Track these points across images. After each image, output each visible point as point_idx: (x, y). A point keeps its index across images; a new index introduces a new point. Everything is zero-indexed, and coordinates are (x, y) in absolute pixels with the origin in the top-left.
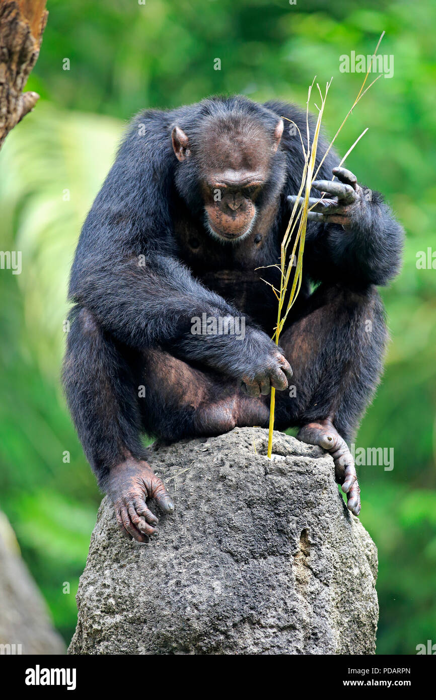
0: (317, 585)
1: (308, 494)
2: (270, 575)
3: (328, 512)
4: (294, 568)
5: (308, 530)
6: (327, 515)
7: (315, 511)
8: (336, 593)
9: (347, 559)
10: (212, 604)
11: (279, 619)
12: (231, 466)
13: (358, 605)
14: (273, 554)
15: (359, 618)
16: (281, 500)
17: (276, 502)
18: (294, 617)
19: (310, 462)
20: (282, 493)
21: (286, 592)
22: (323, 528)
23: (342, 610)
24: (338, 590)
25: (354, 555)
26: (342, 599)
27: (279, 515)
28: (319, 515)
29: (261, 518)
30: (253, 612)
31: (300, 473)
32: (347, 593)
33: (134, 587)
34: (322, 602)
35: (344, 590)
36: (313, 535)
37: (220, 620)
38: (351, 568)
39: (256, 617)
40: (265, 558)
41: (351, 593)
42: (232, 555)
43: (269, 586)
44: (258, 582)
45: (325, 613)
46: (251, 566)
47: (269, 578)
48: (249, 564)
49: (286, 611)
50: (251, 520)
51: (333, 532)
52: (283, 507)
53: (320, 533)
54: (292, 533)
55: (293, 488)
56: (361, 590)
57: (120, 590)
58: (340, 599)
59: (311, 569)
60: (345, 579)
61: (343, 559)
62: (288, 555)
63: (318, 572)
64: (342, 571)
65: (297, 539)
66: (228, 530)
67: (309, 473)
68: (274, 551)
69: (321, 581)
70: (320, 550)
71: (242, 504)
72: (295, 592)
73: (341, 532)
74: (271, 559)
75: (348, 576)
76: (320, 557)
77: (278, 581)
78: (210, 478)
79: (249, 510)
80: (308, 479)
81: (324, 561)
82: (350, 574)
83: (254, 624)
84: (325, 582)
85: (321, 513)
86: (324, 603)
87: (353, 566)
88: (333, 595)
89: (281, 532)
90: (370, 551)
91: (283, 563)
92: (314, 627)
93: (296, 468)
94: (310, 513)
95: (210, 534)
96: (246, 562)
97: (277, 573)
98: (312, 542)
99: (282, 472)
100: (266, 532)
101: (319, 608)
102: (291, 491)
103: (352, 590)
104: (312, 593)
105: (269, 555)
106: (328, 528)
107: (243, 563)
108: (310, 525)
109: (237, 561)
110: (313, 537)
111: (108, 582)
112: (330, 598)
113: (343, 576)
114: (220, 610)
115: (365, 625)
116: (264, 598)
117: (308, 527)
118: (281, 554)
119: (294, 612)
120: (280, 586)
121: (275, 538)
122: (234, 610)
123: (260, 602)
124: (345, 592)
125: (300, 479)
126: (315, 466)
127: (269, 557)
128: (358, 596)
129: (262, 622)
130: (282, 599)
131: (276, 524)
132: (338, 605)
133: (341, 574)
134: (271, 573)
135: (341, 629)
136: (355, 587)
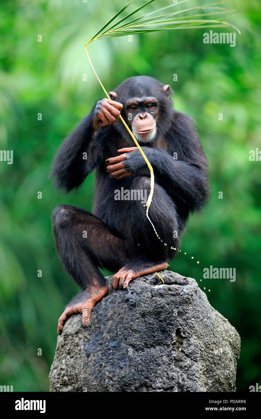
0: (188, 362)
1: (178, 307)
2: (157, 358)
3: (193, 317)
4: (173, 352)
5: (181, 329)
6: (193, 319)
7: (184, 317)
8: (203, 366)
9: (210, 345)
10: (121, 377)
11: (164, 383)
12: (132, 293)
13: (218, 372)
14: (159, 344)
15: (220, 380)
16: (162, 312)
17: (159, 313)
18: (173, 382)
19: (179, 288)
20: (162, 308)
21: (167, 367)
22: (190, 327)
23: (208, 376)
24: (204, 364)
25: (215, 342)
26: (207, 369)
27: (161, 321)
28: (187, 319)
29: (150, 323)
30: (147, 380)
31: (173, 295)
32: (210, 365)
33: (78, 369)
34: (193, 372)
35: (208, 364)
36: (184, 331)
37: (127, 386)
38: (212, 350)
39: (149, 383)
40: (154, 347)
41: (213, 365)
42: (134, 347)
43: (157, 364)
44: (150, 362)
45: (196, 378)
46: (145, 353)
47: (157, 359)
48: (144, 351)
49: (168, 378)
50: (144, 325)
51: (198, 329)
52: (163, 317)
53: (188, 330)
54: (170, 332)
55: (168, 304)
56: (220, 363)
57: (70, 371)
58: (205, 369)
59: (184, 352)
60: (209, 357)
61: (207, 345)
62: (169, 345)
63: (188, 354)
64: (206, 352)
65: (174, 335)
66: (131, 332)
67: (178, 294)
68: (159, 343)
69: (191, 359)
70: (189, 340)
71: (138, 315)
72: (174, 367)
73: (205, 329)
74: (158, 348)
75: (211, 355)
76: (189, 345)
77: (162, 361)
78: (120, 301)
79: (143, 319)
80: (178, 298)
81: (192, 347)
82: (212, 354)
83: (148, 387)
84: (195, 359)
85: (188, 318)
86: (194, 372)
87: (214, 349)
88: (201, 367)
89: (163, 331)
90: (232, 339)
91: (166, 350)
92: (188, 387)
93: (170, 292)
94: (181, 319)
95: (120, 334)
96: (143, 350)
97: (162, 356)
98: (184, 336)
99: (161, 295)
100: (154, 332)
101: (191, 376)
102: (168, 306)
103: (214, 363)
104: (185, 367)
105: (157, 345)
106: (194, 327)
107: (141, 351)
108: (181, 326)
109: (137, 350)
110: (184, 333)
111: (64, 367)
112: (199, 369)
113: (207, 355)
114: (126, 380)
115: (224, 384)
116: (154, 371)
118: (164, 345)
119: (173, 379)
120: (164, 364)
121: (159, 335)
122: (135, 380)
123: (151, 374)
124: (209, 365)
125: (172, 298)
126: (182, 290)
127: (157, 347)
128: (218, 366)
129: (153, 386)
130: (166, 371)
131: (160, 326)
132: (205, 373)
133: (206, 354)
134: (158, 356)
135: (207, 387)
136: (216, 361)
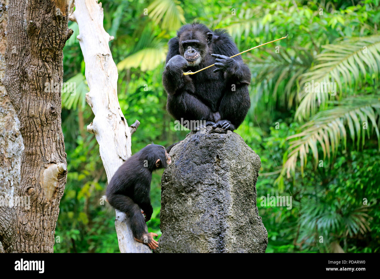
0: (223, 171)
1: (217, 145)
2: (206, 169)
4: (215, 166)
6: (225, 150)
7: (221, 149)
9: (236, 163)
10: (187, 178)
11: (209, 182)
12: (197, 137)
13: (240, 177)
14: (208, 162)
15: (240, 181)
16: (209, 146)
17: (208, 147)
18: (214, 181)
20: (209, 144)
21: (211, 174)
22: (224, 154)
23: (234, 179)
24: (232, 173)
27: (209, 151)
28: (222, 151)
29: (204, 152)
30: (200, 180)
31: (215, 138)
33: (172, 173)
35: (234, 173)
37: (190, 183)
39: (202, 182)
41: (237, 174)
42: (196, 163)
43: (206, 172)
44: (203, 171)
45: (227, 180)
49: (211, 179)
50: (201, 153)
51: (229, 155)
52: (210, 149)
53: (223, 156)
54: (214, 156)
55: (213, 143)
56: (242, 173)
57: (169, 174)
58: (233, 175)
59: (221, 167)
60: (235, 169)
61: (234, 164)
62: (213, 163)
63: (223, 168)
65: (215, 158)
66: (195, 156)
67: (217, 138)
69: (225, 170)
70: (223, 161)
71: (199, 148)
72: (215, 174)
73: (233, 156)
74: (207, 164)
76: (224, 163)
77: (209, 170)
79: (201, 150)
80: (217, 140)
81: (225, 164)
82: (237, 168)
83: (201, 184)
84: (227, 170)
86: (226, 177)
88: (230, 174)
89: (210, 156)
91: (211, 165)
92: (222, 184)
93: (214, 137)
94: (219, 150)
95: (190, 157)
96: (200, 165)
97: (209, 168)
98: (220, 159)
99: (210, 138)
100: (206, 156)
101: (224, 178)
102: (212, 144)
104: (221, 174)
106: (226, 154)
107: (199, 166)
109: (197, 165)
110: (221, 157)
114: (190, 180)
115: (243, 183)
117: (219, 154)
118: (211, 163)
119: (214, 180)
120: (209, 172)
121: (208, 158)
122: (194, 180)
123: (203, 177)
125: (215, 140)
128: (240, 174)
129: (204, 183)
130: (210, 176)
131: (209, 154)
132: (232, 177)
133: (233, 168)
135: (233, 185)
136: (239, 172)
